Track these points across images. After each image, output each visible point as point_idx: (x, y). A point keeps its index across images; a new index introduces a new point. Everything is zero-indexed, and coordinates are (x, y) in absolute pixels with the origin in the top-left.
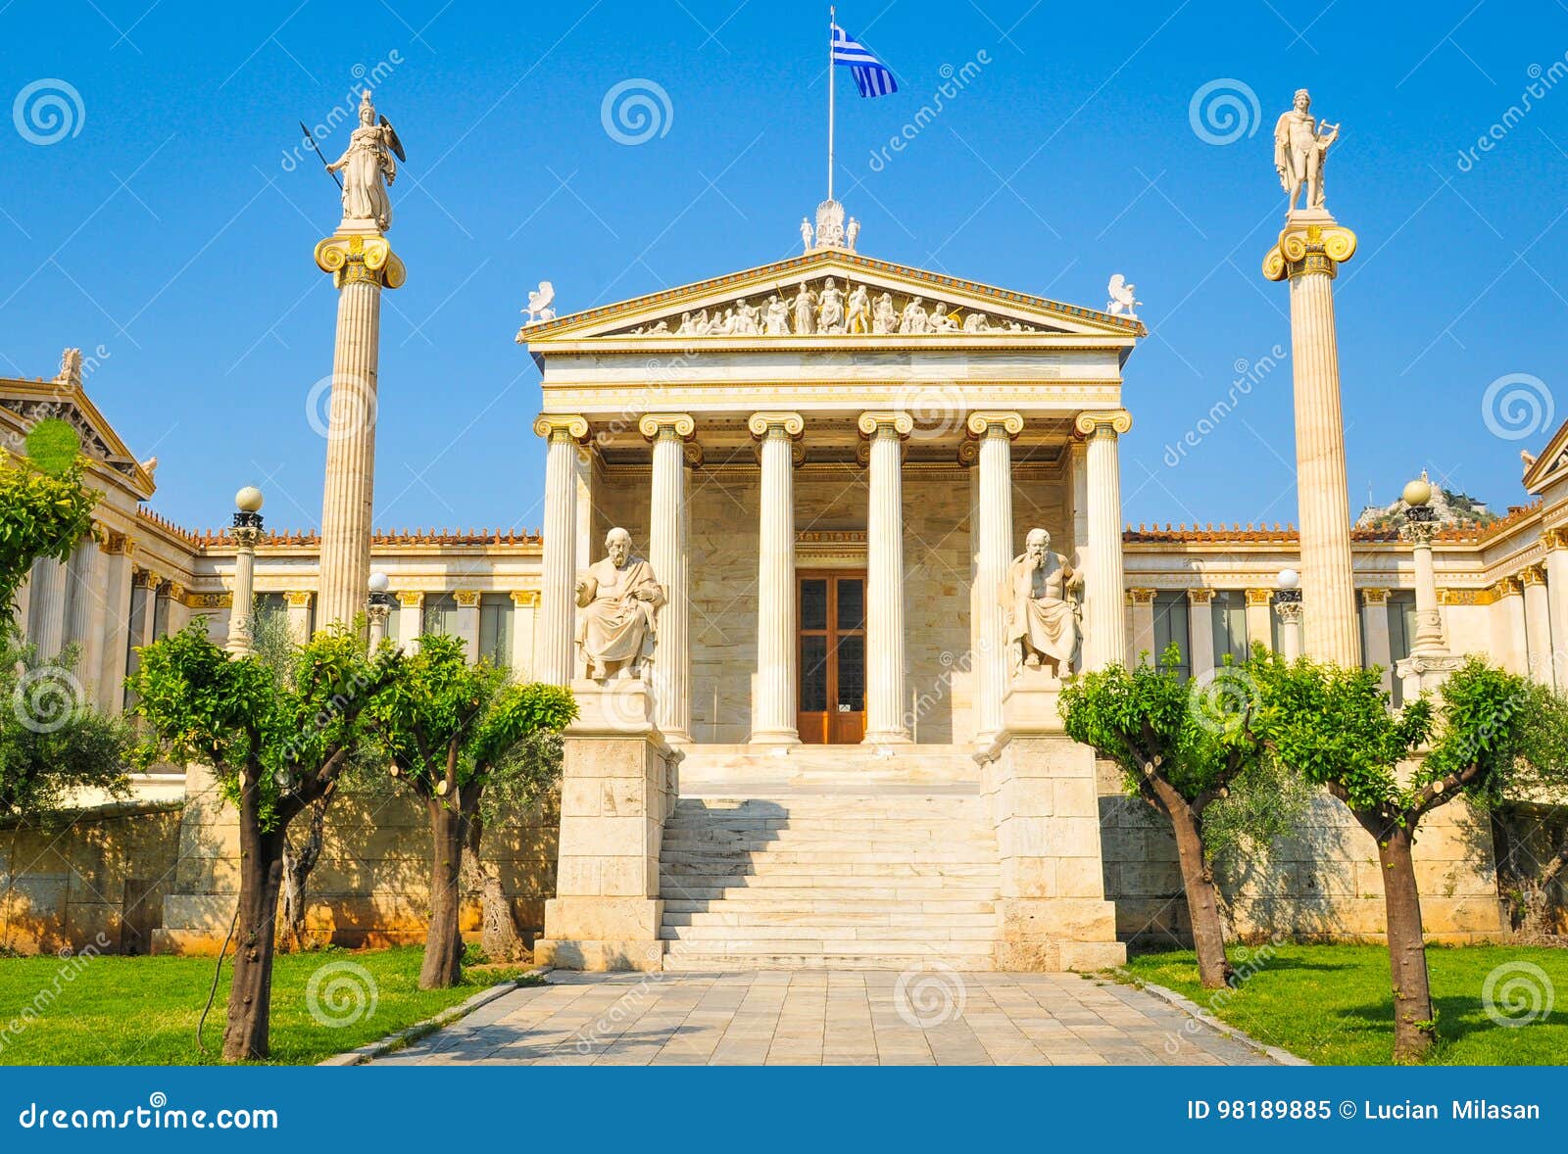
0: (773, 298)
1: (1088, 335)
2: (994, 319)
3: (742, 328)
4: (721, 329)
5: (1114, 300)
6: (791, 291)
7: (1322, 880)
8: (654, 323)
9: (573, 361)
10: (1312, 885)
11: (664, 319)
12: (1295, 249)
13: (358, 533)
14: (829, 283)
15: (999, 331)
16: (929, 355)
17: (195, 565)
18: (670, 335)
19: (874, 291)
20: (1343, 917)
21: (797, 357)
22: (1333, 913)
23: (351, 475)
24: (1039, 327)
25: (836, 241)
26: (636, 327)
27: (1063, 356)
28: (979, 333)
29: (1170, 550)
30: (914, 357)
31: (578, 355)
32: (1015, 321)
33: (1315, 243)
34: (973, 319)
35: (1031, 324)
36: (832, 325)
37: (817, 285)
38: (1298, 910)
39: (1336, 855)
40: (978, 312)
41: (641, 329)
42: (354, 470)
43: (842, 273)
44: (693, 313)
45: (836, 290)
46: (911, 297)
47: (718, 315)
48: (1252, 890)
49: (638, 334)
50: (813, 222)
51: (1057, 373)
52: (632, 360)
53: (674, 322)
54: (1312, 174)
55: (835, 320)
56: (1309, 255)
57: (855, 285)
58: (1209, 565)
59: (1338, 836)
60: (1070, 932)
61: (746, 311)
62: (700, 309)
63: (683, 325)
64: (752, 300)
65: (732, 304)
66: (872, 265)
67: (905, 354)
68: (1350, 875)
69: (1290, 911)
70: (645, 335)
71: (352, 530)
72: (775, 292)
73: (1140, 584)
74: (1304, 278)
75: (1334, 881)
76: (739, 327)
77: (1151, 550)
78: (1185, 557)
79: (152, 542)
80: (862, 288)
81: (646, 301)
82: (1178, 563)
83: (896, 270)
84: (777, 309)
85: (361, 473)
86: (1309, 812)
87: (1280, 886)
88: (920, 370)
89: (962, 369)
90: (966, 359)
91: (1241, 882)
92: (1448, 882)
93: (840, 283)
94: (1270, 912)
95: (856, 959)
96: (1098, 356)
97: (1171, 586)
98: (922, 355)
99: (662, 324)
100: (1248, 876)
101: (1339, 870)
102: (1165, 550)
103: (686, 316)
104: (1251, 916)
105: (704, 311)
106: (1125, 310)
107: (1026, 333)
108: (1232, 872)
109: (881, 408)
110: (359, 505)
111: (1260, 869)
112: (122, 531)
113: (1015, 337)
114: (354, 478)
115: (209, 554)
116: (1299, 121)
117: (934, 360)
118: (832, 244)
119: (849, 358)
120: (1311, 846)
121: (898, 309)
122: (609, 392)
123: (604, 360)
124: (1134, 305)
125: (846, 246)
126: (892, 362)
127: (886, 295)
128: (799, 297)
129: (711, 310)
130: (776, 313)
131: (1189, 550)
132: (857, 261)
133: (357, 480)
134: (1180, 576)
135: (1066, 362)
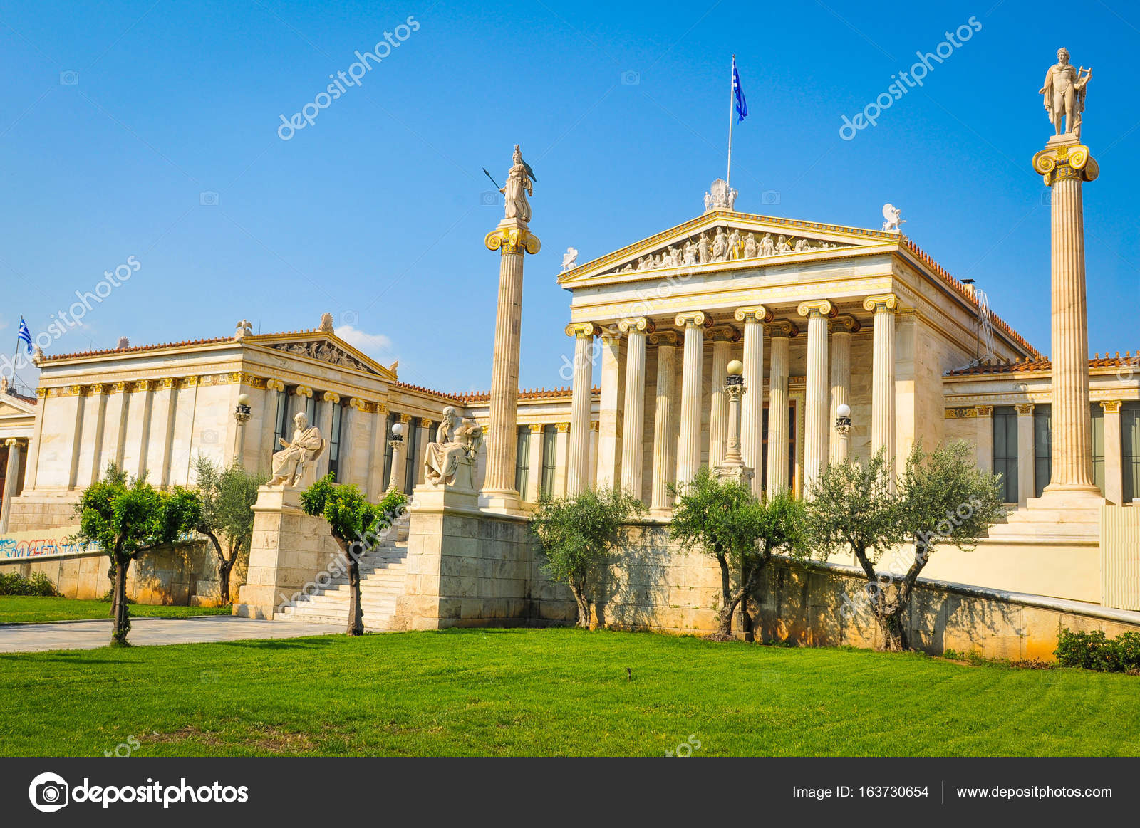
0: (688, 243)
1: (868, 245)
2: (813, 242)
3: (670, 264)
4: (660, 265)
5: (887, 221)
6: (695, 239)
7: (653, 595)
8: (624, 266)
9: (587, 291)
10: (647, 598)
11: (629, 262)
12: (1047, 165)
13: (506, 394)
14: (719, 230)
15: (814, 249)
16: (776, 269)
17: (464, 412)
18: (633, 271)
19: (744, 232)
20: (659, 617)
21: (702, 277)
22: (653, 614)
23: (503, 362)
24: (839, 244)
25: (721, 203)
26: (615, 268)
27: (856, 261)
28: (802, 252)
29: (1001, 378)
30: (767, 271)
31: (589, 287)
32: (825, 242)
33: (1064, 158)
34: (799, 243)
35: (835, 243)
36: (718, 256)
37: (711, 233)
38: (636, 611)
39: (661, 582)
40: (802, 238)
41: (618, 270)
42: (504, 360)
43: (724, 224)
44: (645, 257)
45: (722, 234)
46: (763, 234)
47: (658, 257)
48: (618, 599)
49: (617, 273)
50: (710, 193)
51: (853, 273)
52: (616, 288)
53: (635, 264)
54: (1068, 108)
55: (720, 253)
56: (1059, 167)
57: (732, 230)
58: (1031, 387)
59: (663, 571)
60: (420, 612)
61: (674, 252)
62: (649, 254)
63: (640, 265)
64: (677, 246)
65: (666, 250)
66: (740, 216)
67: (762, 270)
68: (667, 594)
69: (632, 612)
70: (621, 273)
71: (502, 392)
72: (687, 240)
73: (982, 403)
74: (1056, 184)
75: (659, 596)
76: (669, 264)
77: (988, 379)
78: (1015, 382)
79: (424, 403)
80: (736, 231)
81: (619, 253)
82: (1009, 387)
83: (754, 218)
84: (690, 249)
85: (508, 361)
86: (651, 557)
87: (631, 599)
88: (771, 278)
89: (793, 276)
90: (797, 269)
91: (613, 594)
92: (714, 600)
93: (724, 229)
94: (623, 612)
95: (339, 619)
96: (878, 259)
97: (1004, 403)
98: (772, 269)
99: (629, 266)
100: (617, 591)
101: (662, 590)
102: (998, 378)
103: (641, 260)
104: (613, 613)
105: (651, 255)
106: (892, 227)
107: (831, 249)
108: (609, 589)
109: (747, 304)
110: (507, 378)
111: (623, 588)
112: (376, 401)
113: (824, 252)
114: (504, 363)
115: (469, 406)
116: (1058, 71)
117: (779, 272)
118: (719, 206)
119: (731, 275)
120: (649, 576)
121: (758, 241)
122: (604, 307)
123: (602, 289)
124: (899, 223)
125: (727, 207)
126: (755, 275)
127: (750, 234)
128: (701, 240)
129: (654, 254)
130: (689, 252)
131: (1016, 377)
132: (731, 215)
133: (506, 364)
134: (1010, 396)
135: (858, 265)
